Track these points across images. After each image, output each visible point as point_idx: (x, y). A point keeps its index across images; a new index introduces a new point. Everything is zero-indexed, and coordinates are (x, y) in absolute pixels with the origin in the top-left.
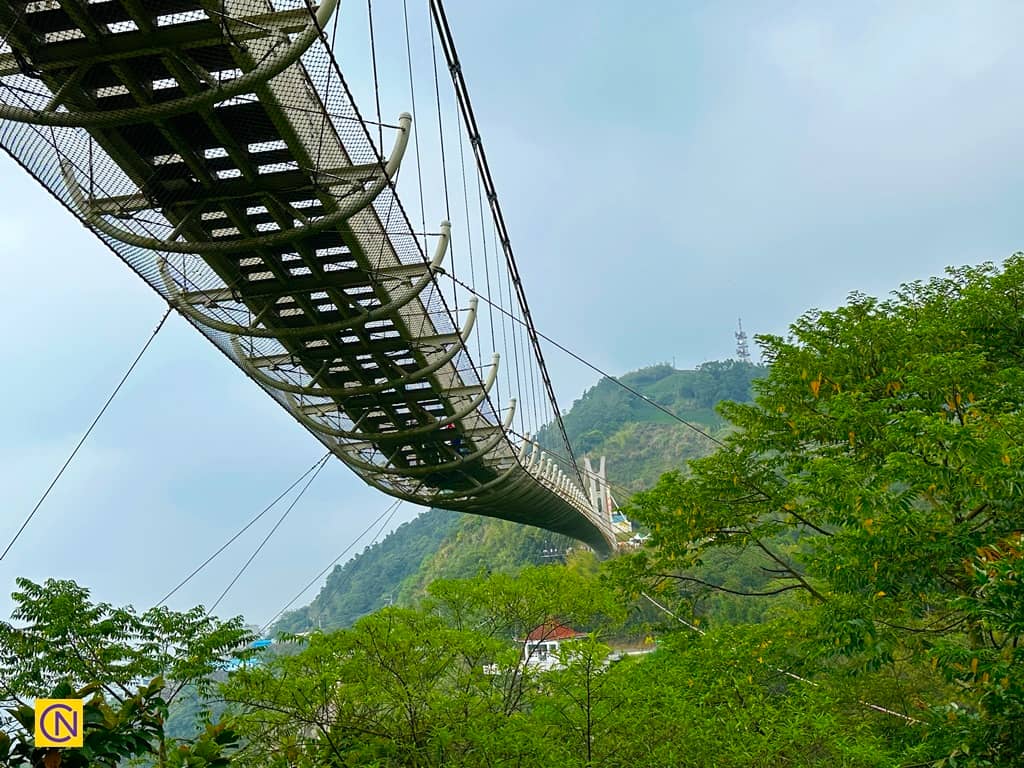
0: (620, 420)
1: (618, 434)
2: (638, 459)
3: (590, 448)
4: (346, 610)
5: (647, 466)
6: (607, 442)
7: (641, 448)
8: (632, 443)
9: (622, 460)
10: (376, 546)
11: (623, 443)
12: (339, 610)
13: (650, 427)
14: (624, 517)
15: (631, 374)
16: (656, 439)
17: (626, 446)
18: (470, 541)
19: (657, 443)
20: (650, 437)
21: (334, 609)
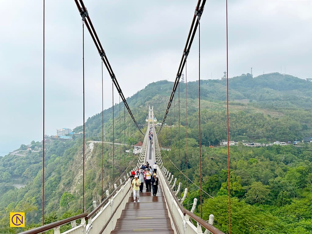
0: (156, 94)
1: (155, 97)
2: (159, 103)
3: (149, 100)
4: (92, 128)
5: (161, 105)
6: (153, 99)
7: (160, 101)
8: (158, 100)
9: (155, 103)
10: (98, 114)
11: (156, 99)
12: (90, 128)
13: (162, 96)
14: (155, 118)
15: (159, 82)
16: (163, 99)
17: (157, 100)
18: (122, 120)
19: (163, 100)
20: (162, 98)
21: (89, 128)
